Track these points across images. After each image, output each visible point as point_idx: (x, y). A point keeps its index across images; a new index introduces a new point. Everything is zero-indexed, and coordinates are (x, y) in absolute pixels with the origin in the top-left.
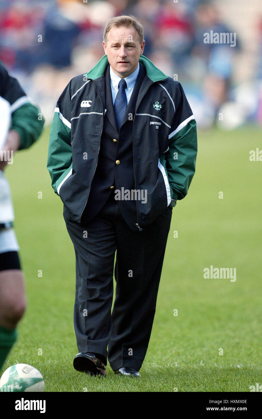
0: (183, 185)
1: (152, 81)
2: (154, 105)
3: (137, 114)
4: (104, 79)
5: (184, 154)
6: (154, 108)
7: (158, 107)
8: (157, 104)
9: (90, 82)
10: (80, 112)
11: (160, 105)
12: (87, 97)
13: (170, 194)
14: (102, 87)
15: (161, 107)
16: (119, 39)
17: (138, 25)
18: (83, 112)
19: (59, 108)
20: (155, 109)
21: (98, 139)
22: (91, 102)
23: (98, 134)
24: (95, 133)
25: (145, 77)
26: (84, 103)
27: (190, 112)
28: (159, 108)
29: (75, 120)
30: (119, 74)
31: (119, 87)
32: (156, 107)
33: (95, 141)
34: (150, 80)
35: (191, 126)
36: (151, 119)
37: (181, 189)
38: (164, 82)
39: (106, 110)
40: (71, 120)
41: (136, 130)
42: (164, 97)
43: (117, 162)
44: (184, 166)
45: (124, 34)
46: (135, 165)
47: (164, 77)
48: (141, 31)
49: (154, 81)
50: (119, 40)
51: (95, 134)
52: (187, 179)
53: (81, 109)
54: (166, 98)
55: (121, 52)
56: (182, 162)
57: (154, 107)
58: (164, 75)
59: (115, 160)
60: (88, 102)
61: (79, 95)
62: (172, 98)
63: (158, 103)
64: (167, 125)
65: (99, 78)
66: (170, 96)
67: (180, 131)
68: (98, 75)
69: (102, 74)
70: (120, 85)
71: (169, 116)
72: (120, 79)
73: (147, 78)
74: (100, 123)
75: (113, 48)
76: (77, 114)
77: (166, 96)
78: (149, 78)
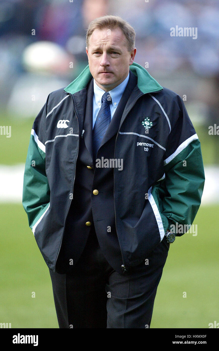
0: (184, 215)
1: (142, 92)
2: (143, 122)
3: (120, 133)
4: (85, 93)
5: (186, 180)
6: (143, 126)
7: (148, 124)
8: (147, 121)
9: (69, 97)
10: (56, 134)
11: (151, 123)
12: (64, 116)
13: (162, 226)
14: (81, 102)
15: (152, 125)
16: (100, 43)
17: (125, 27)
18: (59, 135)
19: (34, 130)
20: (145, 127)
21: (73, 167)
22: (68, 121)
23: (73, 160)
24: (70, 159)
25: (135, 88)
26: (60, 122)
27: (192, 130)
28: (149, 126)
29: (49, 144)
30: (102, 87)
31: (102, 102)
32: (145, 125)
33: (70, 169)
34: (140, 91)
35: (194, 148)
36: (139, 139)
37: (182, 220)
38: (158, 94)
39: (84, 131)
40: (46, 143)
41: (119, 152)
42: (156, 113)
43: (95, 192)
44: (186, 194)
45: (107, 37)
46: (115, 195)
47: (159, 88)
48: (129, 35)
49: (145, 93)
50: (101, 45)
51: (70, 161)
52: (188, 209)
53: (57, 131)
54: (159, 114)
55: (103, 59)
56: (184, 189)
57: (143, 124)
58: (158, 86)
59: (91, 190)
60: (65, 121)
61: (54, 113)
62: (166, 113)
63: (149, 120)
64: (160, 146)
65: (79, 92)
66: (165, 111)
67: (179, 154)
68: (79, 88)
69: (84, 87)
70: (103, 100)
71: (163, 135)
72: (104, 92)
73: (137, 89)
74: (76, 147)
75: (94, 54)
76: (51, 137)
77: (160, 112)
78: (139, 89)
